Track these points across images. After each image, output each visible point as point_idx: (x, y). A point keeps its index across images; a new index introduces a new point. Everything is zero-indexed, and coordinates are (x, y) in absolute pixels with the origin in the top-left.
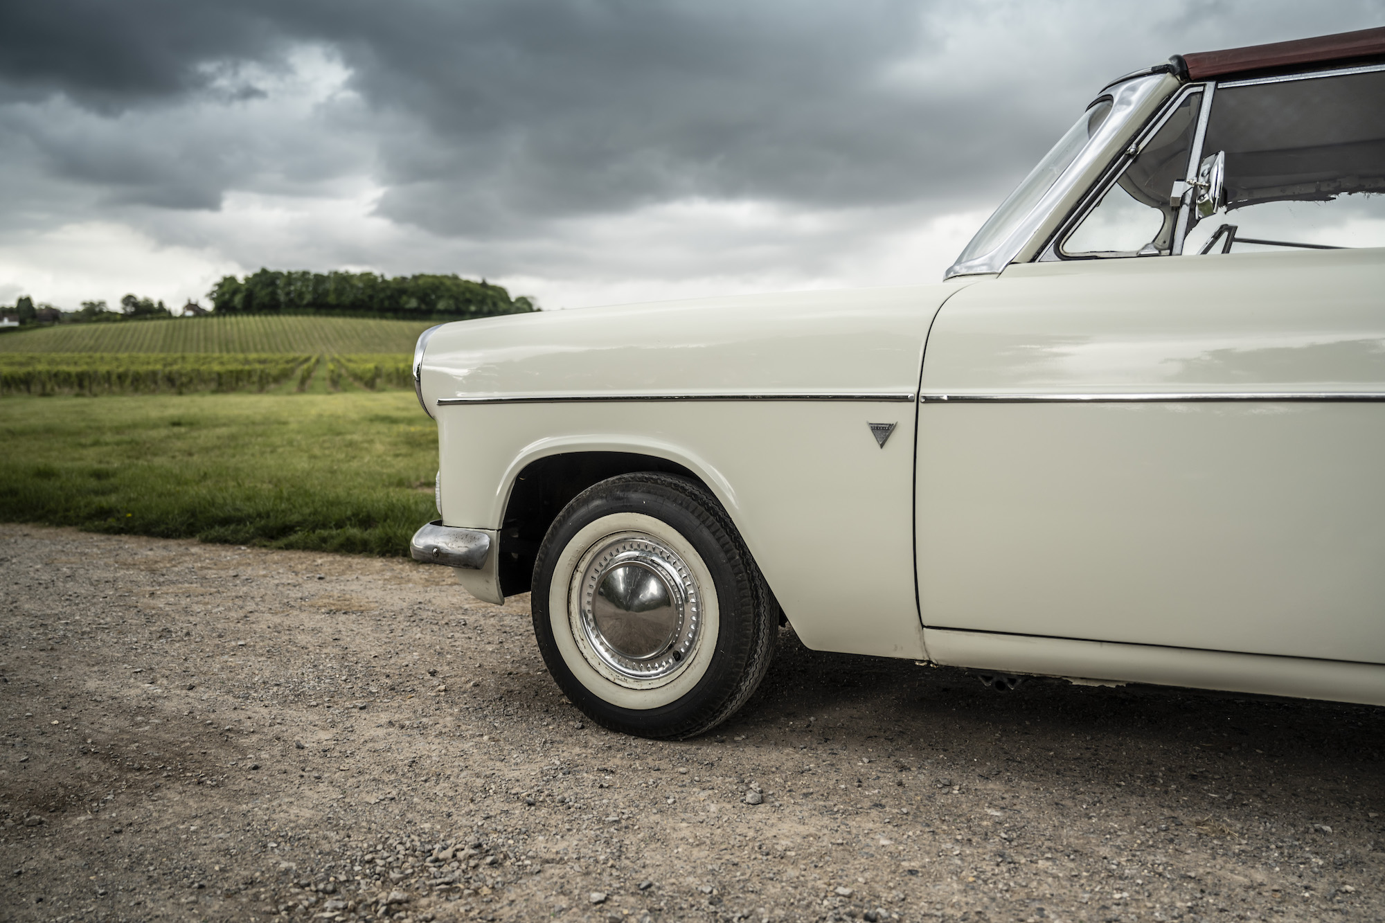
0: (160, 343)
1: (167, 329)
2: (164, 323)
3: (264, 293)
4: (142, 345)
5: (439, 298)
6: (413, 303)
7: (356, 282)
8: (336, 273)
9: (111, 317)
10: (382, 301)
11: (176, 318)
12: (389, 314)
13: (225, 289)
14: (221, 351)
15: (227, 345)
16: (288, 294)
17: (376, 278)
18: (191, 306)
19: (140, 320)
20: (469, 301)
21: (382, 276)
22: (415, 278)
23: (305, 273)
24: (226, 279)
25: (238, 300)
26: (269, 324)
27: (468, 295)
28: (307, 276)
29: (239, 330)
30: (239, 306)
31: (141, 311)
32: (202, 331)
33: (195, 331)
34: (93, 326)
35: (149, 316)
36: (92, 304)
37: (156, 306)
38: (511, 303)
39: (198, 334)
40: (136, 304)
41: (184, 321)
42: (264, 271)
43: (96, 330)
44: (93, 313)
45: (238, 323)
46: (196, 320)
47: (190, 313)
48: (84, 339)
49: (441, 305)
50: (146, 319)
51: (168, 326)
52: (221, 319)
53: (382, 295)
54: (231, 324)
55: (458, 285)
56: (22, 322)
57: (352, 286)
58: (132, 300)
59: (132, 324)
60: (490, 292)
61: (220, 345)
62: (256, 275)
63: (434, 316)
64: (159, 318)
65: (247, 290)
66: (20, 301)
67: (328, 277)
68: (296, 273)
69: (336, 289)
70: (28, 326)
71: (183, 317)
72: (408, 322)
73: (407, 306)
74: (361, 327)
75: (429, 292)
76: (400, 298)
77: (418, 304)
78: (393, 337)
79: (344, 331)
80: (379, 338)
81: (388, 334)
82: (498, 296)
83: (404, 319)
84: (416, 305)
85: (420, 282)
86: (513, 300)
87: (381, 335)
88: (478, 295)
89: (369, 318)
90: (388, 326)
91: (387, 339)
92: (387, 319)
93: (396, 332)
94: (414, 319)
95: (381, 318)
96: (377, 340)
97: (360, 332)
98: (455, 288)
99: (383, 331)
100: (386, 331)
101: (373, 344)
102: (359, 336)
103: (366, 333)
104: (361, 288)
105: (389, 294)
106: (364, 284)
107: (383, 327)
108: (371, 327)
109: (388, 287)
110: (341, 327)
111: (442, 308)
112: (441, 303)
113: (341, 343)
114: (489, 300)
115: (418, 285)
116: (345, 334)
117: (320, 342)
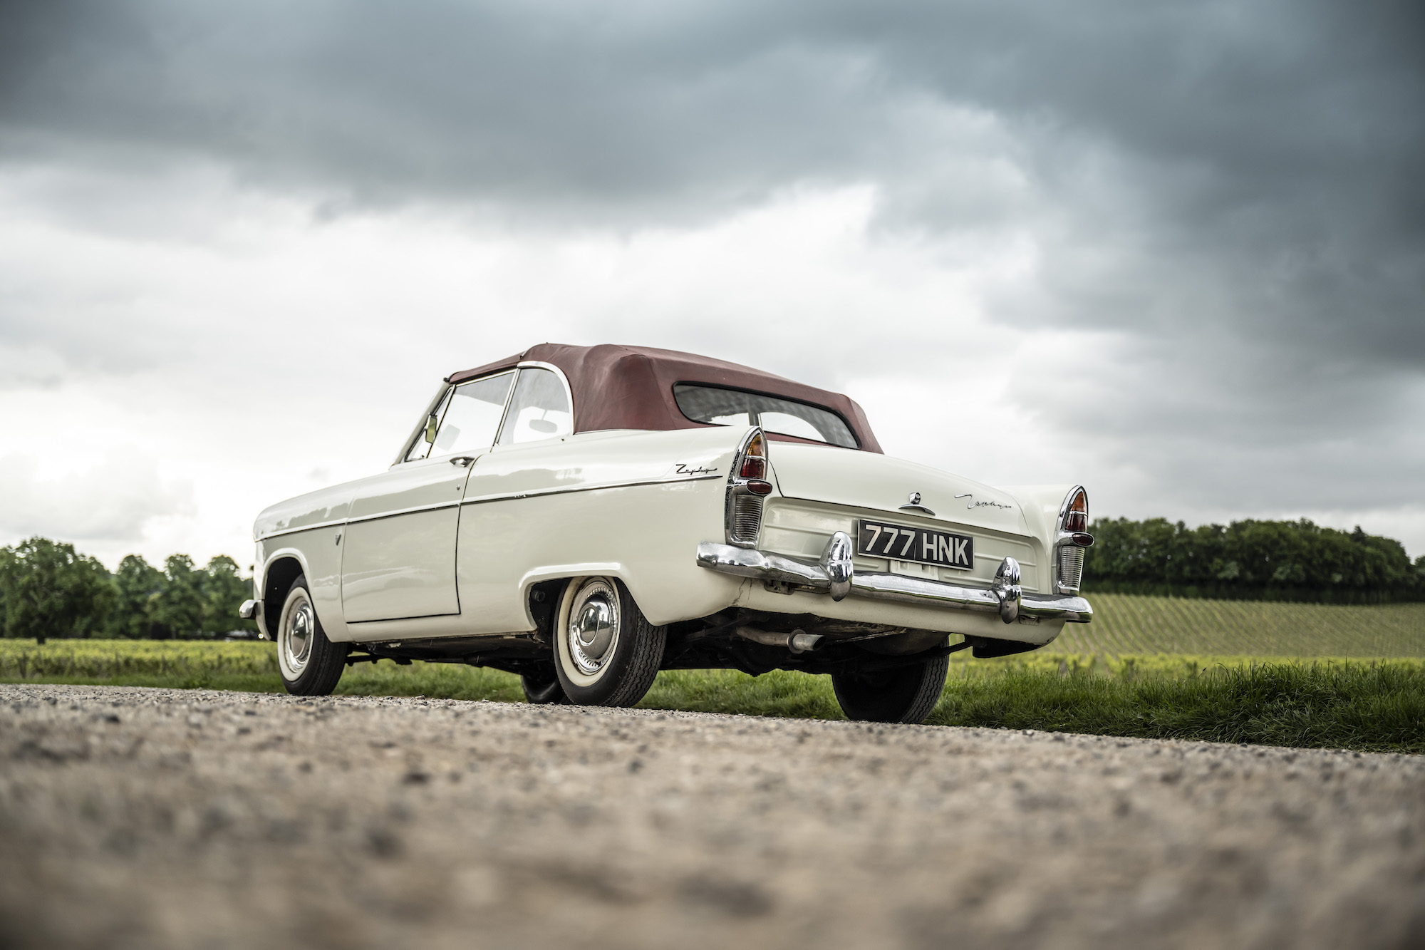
5: (1278, 560)
6: (1232, 570)
7: (1136, 535)
8: (1105, 521)
10: (1180, 567)
12: (1192, 589)
17: (1172, 527)
20: (1331, 567)
21: (1181, 524)
22: (1236, 527)
27: (1328, 555)
38: (1410, 568)
49: (1280, 573)
53: (1179, 557)
55: (1311, 539)
57: (1131, 543)
60: (1369, 549)
63: (1268, 592)
69: (1105, 547)
72: (1221, 602)
73: (1221, 575)
74: (1143, 610)
75: (1261, 551)
76: (1211, 561)
77: (1241, 572)
78: (1196, 627)
79: (1114, 616)
80: (1172, 628)
81: (1188, 622)
82: (1384, 556)
83: (1215, 598)
84: (1236, 573)
85: (1245, 534)
86: (1413, 562)
87: (1174, 624)
88: (1346, 554)
89: (1157, 595)
90: (1188, 608)
91: (1184, 630)
92: (1186, 597)
93: (1200, 618)
94: (1233, 598)
95: (1177, 595)
96: (1167, 631)
97: (1140, 617)
98: (1305, 543)
99: (1179, 616)
100: (1185, 617)
101: (1161, 638)
102: (1138, 624)
103: (1151, 620)
104: (1145, 546)
105: (1191, 554)
106: (1150, 539)
107: (1180, 612)
108: (1159, 610)
109: (1190, 543)
110: (1110, 610)
111: (1282, 577)
112: (1280, 569)
113: (1108, 636)
114: (1366, 564)
115: (1240, 538)
116: (1117, 622)
117: (1075, 635)
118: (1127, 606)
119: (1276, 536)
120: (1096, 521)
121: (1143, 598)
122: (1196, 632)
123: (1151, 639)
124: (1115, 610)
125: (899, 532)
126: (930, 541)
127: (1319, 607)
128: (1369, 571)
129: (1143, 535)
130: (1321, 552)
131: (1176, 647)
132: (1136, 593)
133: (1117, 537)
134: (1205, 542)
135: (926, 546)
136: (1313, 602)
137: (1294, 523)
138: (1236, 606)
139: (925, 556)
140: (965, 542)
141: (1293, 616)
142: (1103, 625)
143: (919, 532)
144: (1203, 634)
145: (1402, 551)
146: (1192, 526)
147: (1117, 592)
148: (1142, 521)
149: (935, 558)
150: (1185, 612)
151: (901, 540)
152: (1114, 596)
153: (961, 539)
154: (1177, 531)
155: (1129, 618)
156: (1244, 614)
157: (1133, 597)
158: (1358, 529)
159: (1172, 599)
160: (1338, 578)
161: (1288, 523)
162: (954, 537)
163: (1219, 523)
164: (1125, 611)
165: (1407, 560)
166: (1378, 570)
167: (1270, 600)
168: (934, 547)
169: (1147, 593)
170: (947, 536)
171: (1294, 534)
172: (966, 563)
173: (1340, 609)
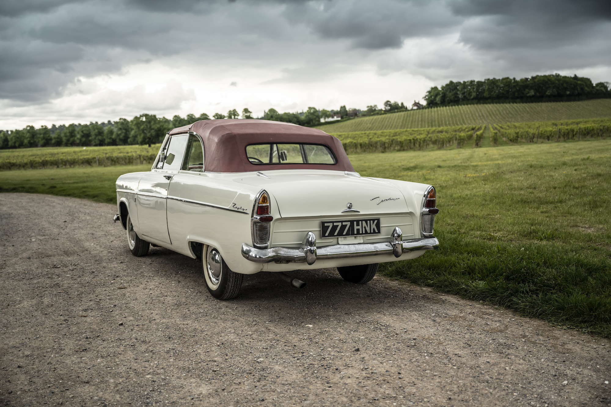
0: (401, 124)
1: (404, 117)
2: (402, 113)
3: (450, 94)
4: (392, 125)
5: (548, 88)
6: (532, 93)
7: (499, 84)
8: (489, 79)
9: (380, 112)
10: (514, 93)
11: (409, 110)
12: (518, 100)
13: (432, 94)
14: (428, 127)
15: (431, 123)
16: (463, 94)
17: (511, 80)
18: (416, 104)
19: (392, 113)
20: (566, 89)
21: (514, 79)
22: (533, 78)
23: (472, 82)
24: (432, 88)
25: (438, 99)
26: (453, 110)
27: (565, 85)
28: (473, 83)
29: (438, 115)
30: (439, 102)
31: (394, 108)
32: (420, 116)
33: (417, 116)
34: (371, 117)
35: (396, 111)
36: (371, 106)
37: (400, 105)
38: (593, 87)
39: (418, 118)
40: (390, 105)
41: (412, 112)
42: (451, 82)
43: (373, 119)
44: (372, 111)
45: (438, 111)
46: (418, 111)
47: (415, 108)
48: (367, 124)
49: (548, 93)
50: (395, 112)
51: (404, 114)
52: (430, 109)
53: (514, 90)
54: (434, 112)
55: (559, 80)
56: (342, 118)
57: (497, 86)
58: (389, 103)
59: (388, 115)
60: (579, 82)
61: (428, 123)
62: (447, 85)
64: (400, 112)
65: (443, 93)
66: (341, 107)
67: (485, 82)
68: (468, 82)
69: (488, 89)
70: (344, 119)
71: (412, 110)
72: (528, 104)
73: (528, 95)
74: (502, 108)
75: (542, 85)
76: (525, 90)
77: (535, 93)
78: (520, 113)
79: (492, 111)
80: (511, 114)
81: (517, 111)
82: (584, 84)
83: (526, 102)
84: (533, 94)
85: (536, 80)
86: (594, 85)
87: (512, 112)
88: (571, 84)
89: (506, 103)
90: (517, 107)
91: (516, 114)
92: (516, 103)
93: (521, 110)
94: (532, 102)
95: (513, 103)
96: (510, 115)
97: (501, 111)
98: (557, 82)
99: (514, 110)
100: (516, 110)
101: (508, 118)
102: (500, 113)
103: (504, 112)
104: (502, 87)
105: (518, 88)
106: (504, 85)
107: (514, 108)
108: (507, 108)
109: (517, 85)
110: (491, 109)
111: (549, 94)
112: (548, 91)
113: (490, 118)
114: (578, 87)
115: (535, 82)
116: (493, 113)
117: (479, 119)
118: (496, 107)
119: (547, 80)
120: (485, 80)
121: (502, 104)
122: (520, 115)
123: (505, 118)
124: (492, 109)
125: (342, 224)
126: (358, 225)
127: (562, 103)
128: (579, 89)
129: (501, 83)
130: (562, 84)
131: (513, 120)
132: (499, 103)
133: (492, 85)
134: (522, 84)
135: (356, 227)
136: (560, 101)
137: (553, 75)
138: (533, 105)
139: (355, 233)
140: (376, 221)
141: (553, 107)
142: (488, 114)
143: (352, 222)
144: (522, 115)
145: (591, 82)
146: (518, 79)
147: (493, 103)
148: (501, 78)
149: (361, 232)
150: (516, 108)
151: (343, 227)
152: (492, 105)
153: (374, 220)
154: (513, 81)
155: (497, 112)
156: (536, 107)
157: (498, 105)
158: (575, 75)
159: (512, 104)
160: (568, 93)
161: (551, 75)
162: (370, 220)
163: (527, 77)
164: (495, 109)
165: (592, 84)
166: (582, 89)
167: (545, 102)
168: (360, 227)
169: (503, 103)
170: (366, 221)
171: (553, 79)
172: (377, 231)
173: (569, 103)
